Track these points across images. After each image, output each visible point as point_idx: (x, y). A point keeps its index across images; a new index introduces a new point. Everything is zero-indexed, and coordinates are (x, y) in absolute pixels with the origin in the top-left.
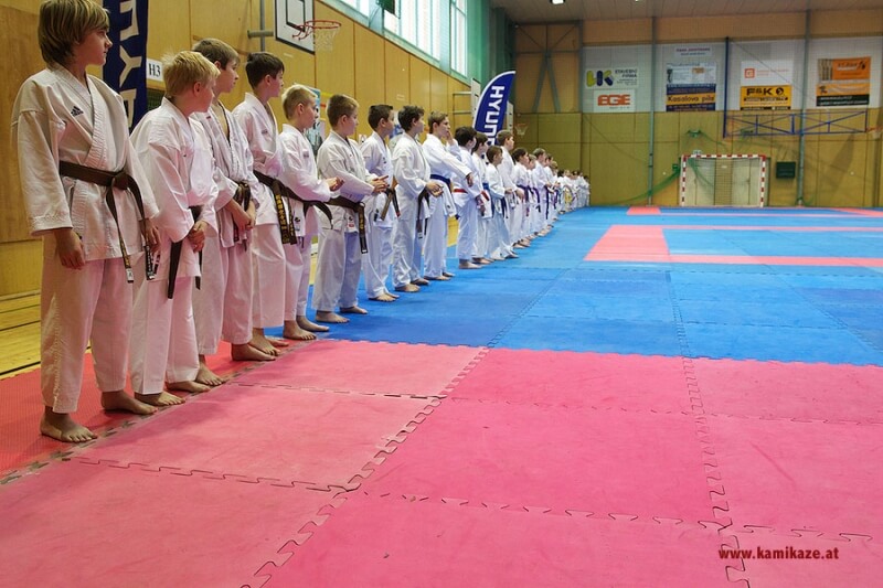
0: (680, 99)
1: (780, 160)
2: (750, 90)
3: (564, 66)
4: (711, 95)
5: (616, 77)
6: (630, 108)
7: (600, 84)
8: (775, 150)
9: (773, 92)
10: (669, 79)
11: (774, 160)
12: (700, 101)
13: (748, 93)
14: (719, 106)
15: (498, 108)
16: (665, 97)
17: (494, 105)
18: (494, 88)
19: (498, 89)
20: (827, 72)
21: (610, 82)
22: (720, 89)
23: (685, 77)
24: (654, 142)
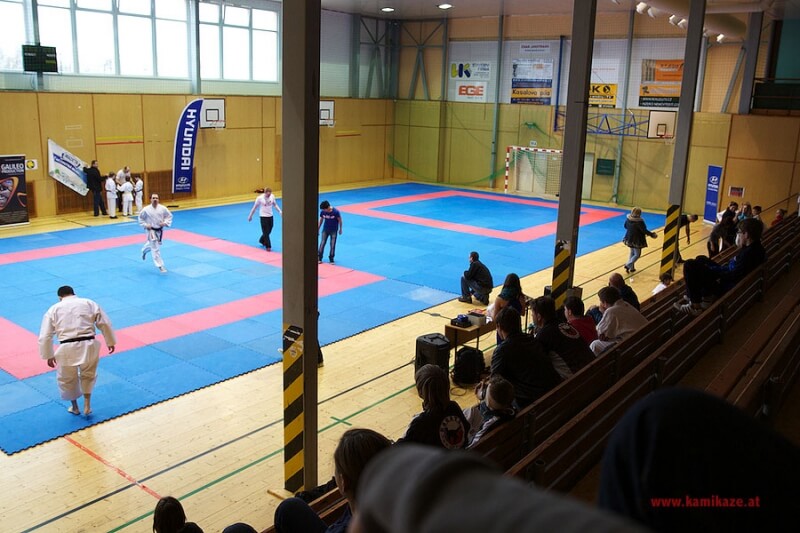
0: (524, 93)
1: (602, 157)
4: (548, 90)
5: (474, 70)
6: (482, 99)
7: (461, 75)
8: (598, 147)
9: (601, 89)
10: (514, 75)
11: (597, 157)
12: (538, 95)
14: (553, 102)
15: (193, 126)
16: (511, 90)
17: (190, 123)
18: (189, 111)
19: (192, 111)
20: (649, 74)
21: (468, 75)
22: (554, 84)
23: (528, 72)
24: (498, 131)
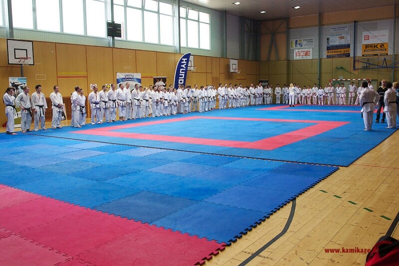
0: (333, 52)
2: (367, 46)
3: (281, 39)
4: (348, 49)
5: (304, 43)
6: (310, 57)
8: (380, 76)
9: (379, 46)
10: (328, 43)
12: (343, 53)
13: (366, 48)
14: (352, 55)
15: (185, 67)
16: (326, 51)
17: (183, 66)
18: (183, 59)
21: (301, 45)
22: (352, 46)
23: (336, 41)
24: (320, 73)
